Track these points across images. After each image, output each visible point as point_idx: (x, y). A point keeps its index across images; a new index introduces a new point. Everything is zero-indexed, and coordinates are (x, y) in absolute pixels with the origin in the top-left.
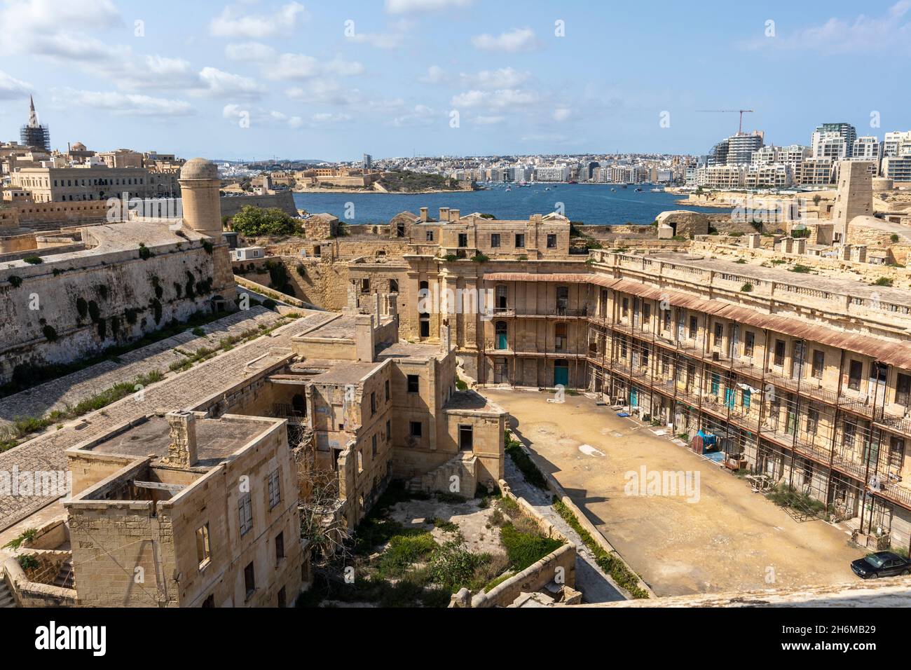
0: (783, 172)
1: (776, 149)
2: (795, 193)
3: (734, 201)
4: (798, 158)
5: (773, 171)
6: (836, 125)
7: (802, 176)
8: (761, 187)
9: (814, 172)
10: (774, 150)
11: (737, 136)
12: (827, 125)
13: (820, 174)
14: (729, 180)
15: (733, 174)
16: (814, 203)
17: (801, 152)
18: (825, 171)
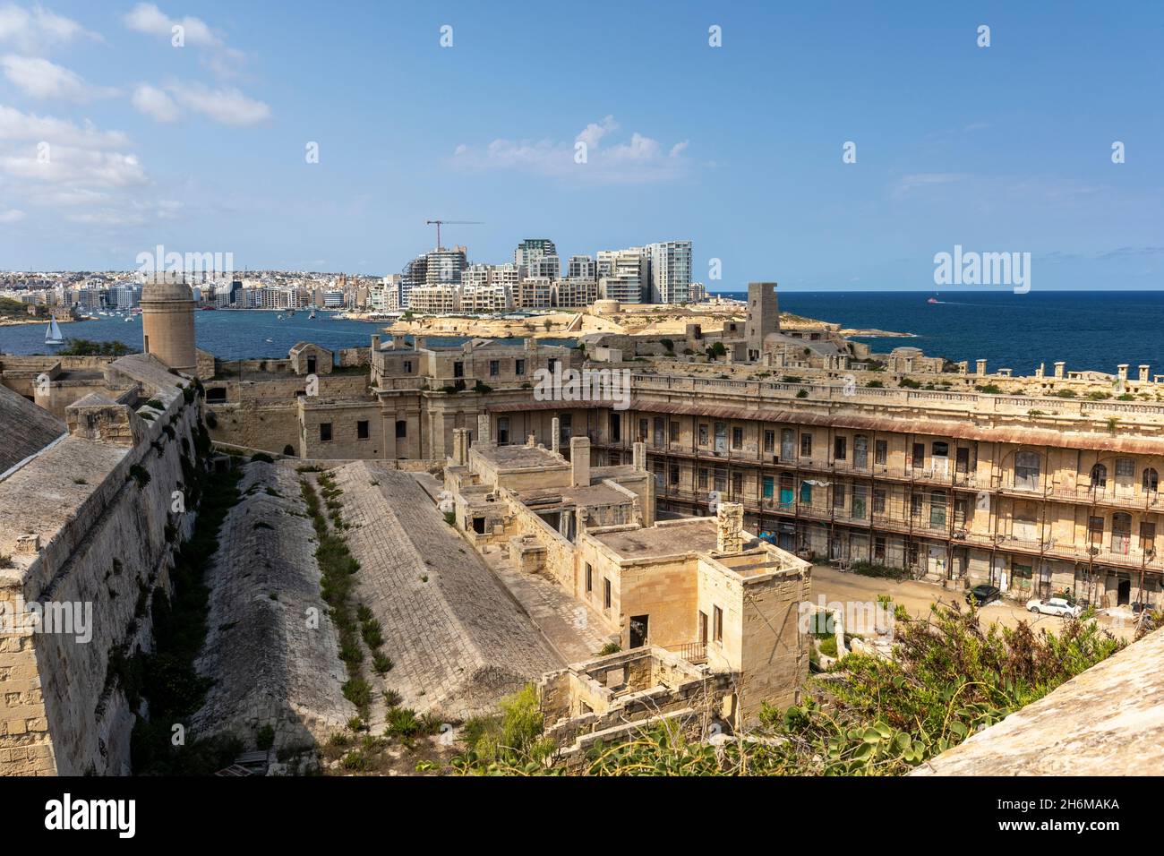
0: (502, 295)
1: (489, 267)
2: (523, 317)
3: (455, 328)
4: (514, 278)
5: (491, 292)
6: (538, 241)
7: (521, 299)
8: (479, 311)
9: (534, 294)
10: (486, 269)
11: (436, 251)
12: (529, 241)
13: (541, 297)
14: (442, 303)
15: (446, 296)
16: (545, 328)
17: (517, 271)
18: (545, 292)
